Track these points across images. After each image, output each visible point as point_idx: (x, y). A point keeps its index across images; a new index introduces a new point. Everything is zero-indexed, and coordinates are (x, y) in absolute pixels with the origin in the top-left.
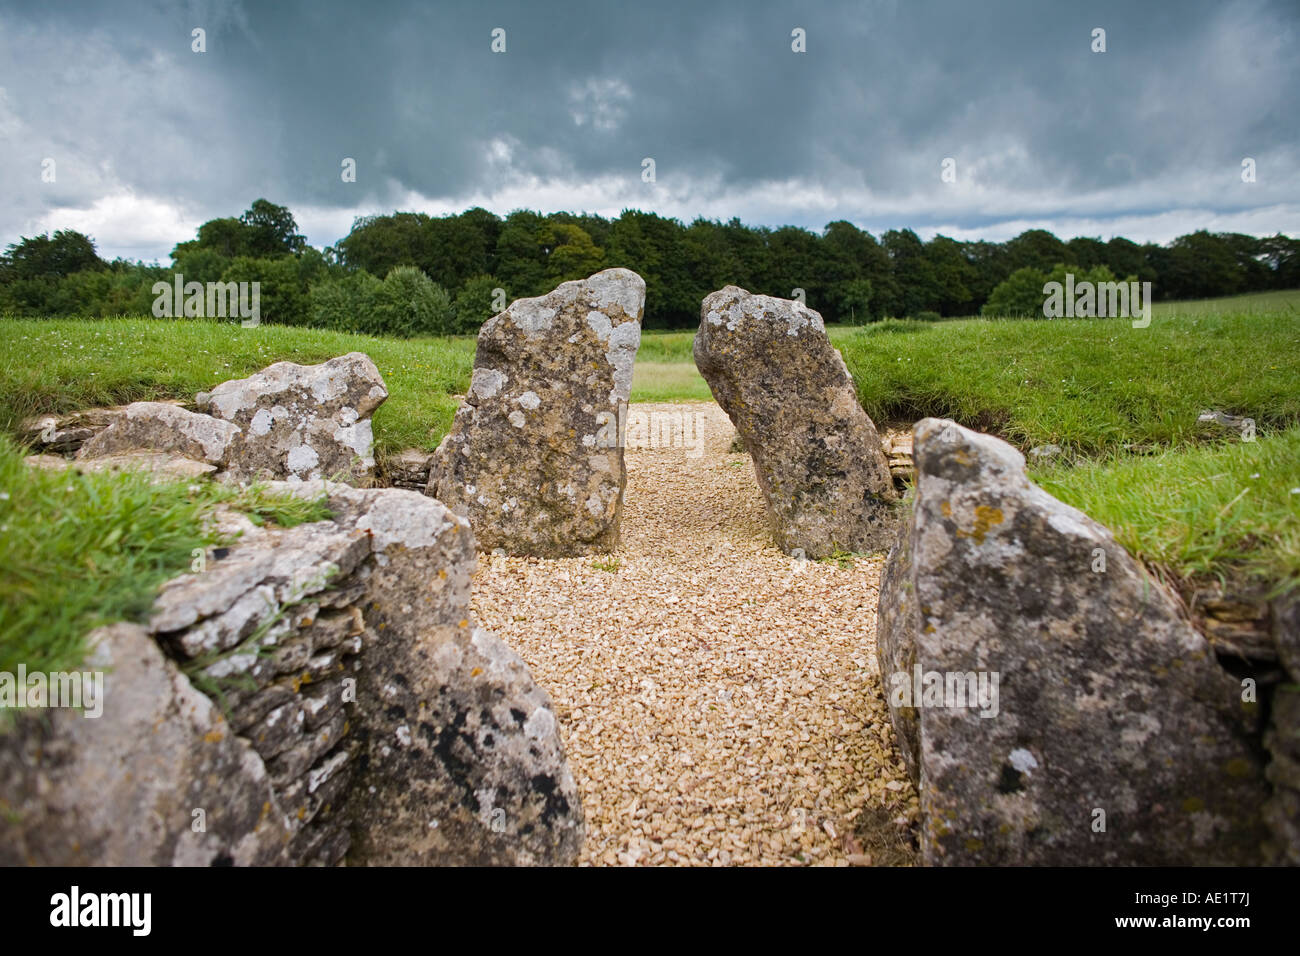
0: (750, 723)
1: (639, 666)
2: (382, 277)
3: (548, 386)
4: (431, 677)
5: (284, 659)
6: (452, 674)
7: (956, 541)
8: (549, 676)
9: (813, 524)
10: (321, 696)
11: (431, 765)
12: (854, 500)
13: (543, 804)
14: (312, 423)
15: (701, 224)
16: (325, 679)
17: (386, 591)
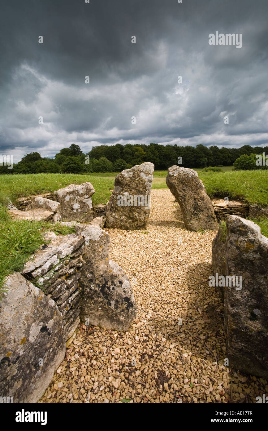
0: (179, 278)
1: (152, 260)
2: (98, 160)
3: (131, 190)
4: (99, 273)
5: (61, 272)
6: (104, 272)
7: (240, 252)
8: (131, 262)
9: (195, 223)
10: (71, 280)
11: (99, 294)
12: (205, 217)
13: (127, 304)
14: (78, 198)
15: (168, 146)
16: (72, 275)
17: (88, 251)
